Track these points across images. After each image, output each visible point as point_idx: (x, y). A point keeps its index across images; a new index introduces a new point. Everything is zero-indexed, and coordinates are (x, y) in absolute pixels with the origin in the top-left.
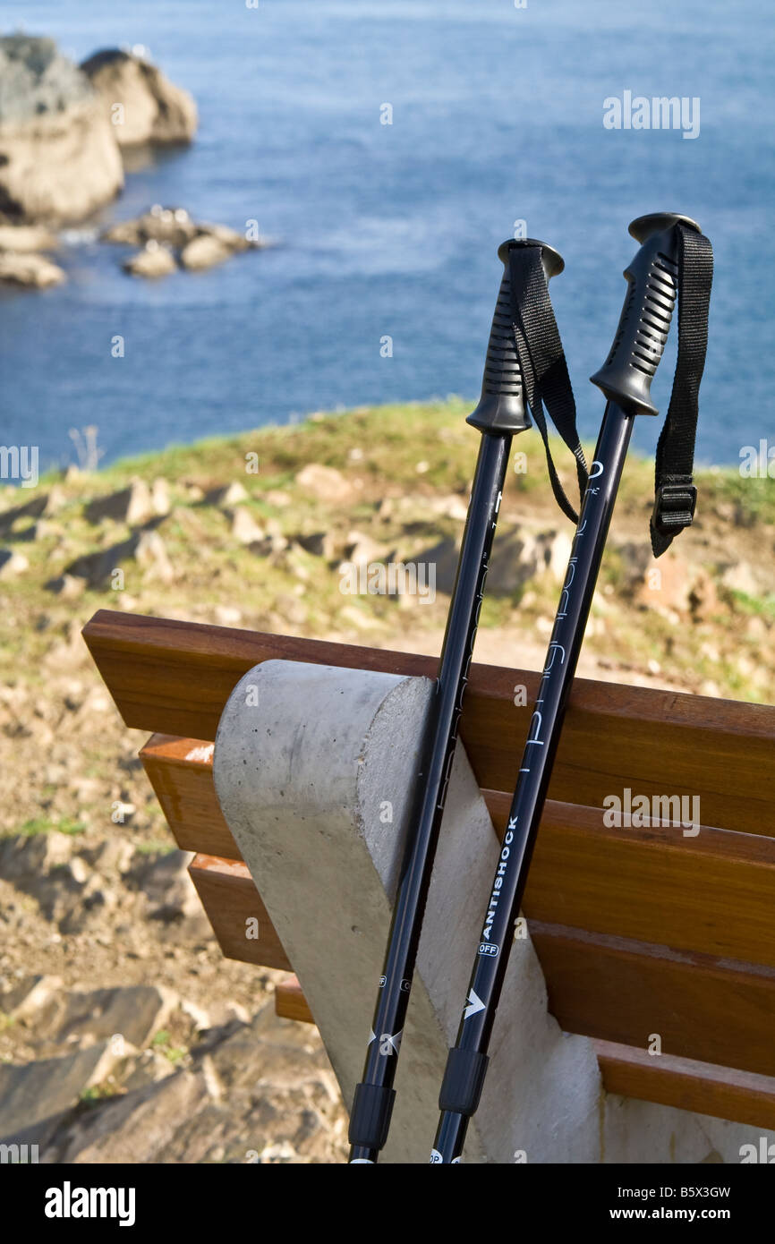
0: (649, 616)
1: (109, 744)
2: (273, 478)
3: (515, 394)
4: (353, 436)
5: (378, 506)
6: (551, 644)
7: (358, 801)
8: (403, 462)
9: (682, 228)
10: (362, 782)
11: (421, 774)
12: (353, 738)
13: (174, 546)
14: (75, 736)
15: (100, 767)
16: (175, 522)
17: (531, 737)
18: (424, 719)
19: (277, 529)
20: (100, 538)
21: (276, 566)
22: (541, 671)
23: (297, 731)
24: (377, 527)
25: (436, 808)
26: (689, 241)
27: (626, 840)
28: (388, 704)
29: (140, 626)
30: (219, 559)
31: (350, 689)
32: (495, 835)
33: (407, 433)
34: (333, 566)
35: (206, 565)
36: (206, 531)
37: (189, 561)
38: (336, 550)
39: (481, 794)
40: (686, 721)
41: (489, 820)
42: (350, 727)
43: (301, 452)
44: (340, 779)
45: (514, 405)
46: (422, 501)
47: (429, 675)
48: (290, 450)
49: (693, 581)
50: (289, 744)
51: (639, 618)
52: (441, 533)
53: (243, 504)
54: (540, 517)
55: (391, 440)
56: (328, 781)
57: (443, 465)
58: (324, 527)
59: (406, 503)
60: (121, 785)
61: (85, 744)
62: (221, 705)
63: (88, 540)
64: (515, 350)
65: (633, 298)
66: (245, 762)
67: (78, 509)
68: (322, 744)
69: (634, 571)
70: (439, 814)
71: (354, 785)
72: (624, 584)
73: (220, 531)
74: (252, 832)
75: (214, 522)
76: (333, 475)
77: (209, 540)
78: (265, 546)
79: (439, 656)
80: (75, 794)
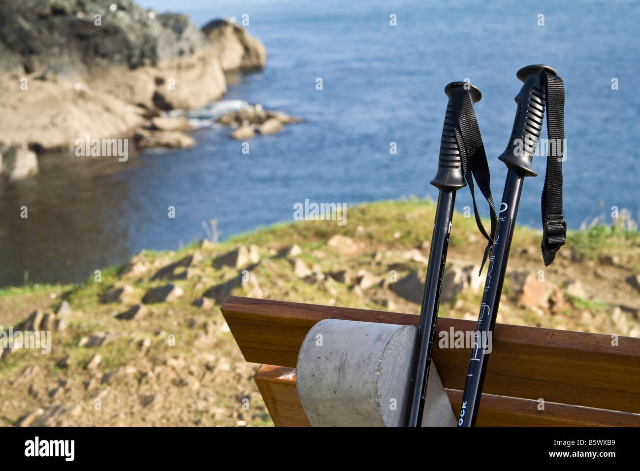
0: (527, 312)
1: (230, 388)
2: (315, 244)
3: (457, 167)
4: (359, 219)
5: (374, 256)
6: (482, 305)
7: (378, 395)
8: (386, 232)
9: (546, 72)
10: (379, 384)
11: (412, 380)
12: (374, 359)
13: (263, 280)
14: (212, 385)
15: (226, 401)
16: (263, 267)
17: (472, 356)
18: (412, 349)
19: (319, 270)
20: (222, 277)
21: (319, 289)
22: (477, 320)
23: (342, 357)
24: (374, 267)
25: (421, 398)
26: (550, 80)
27: (528, 415)
28: (392, 340)
29: (252, 304)
30: (288, 286)
31: (371, 333)
32: (453, 414)
33: (388, 216)
34: (351, 288)
35: (281, 289)
36: (280, 271)
37: (271, 288)
38: (352, 280)
39: (445, 391)
40: (559, 344)
41: (450, 406)
42: (372, 354)
43: (330, 229)
44: (367, 383)
45: (457, 173)
46: (398, 253)
47: (415, 325)
48: (324, 228)
49: (550, 291)
50: (338, 365)
51: (521, 312)
52: (409, 269)
53: (299, 256)
54: (463, 259)
55: (379, 220)
56: (361, 384)
57: (408, 233)
58: (344, 267)
59: (389, 254)
60: (238, 411)
61: (217, 389)
62: (299, 346)
63: (215, 278)
64: (456, 143)
65: (520, 112)
66: (313, 375)
67: (209, 262)
68: (356, 364)
69: (517, 287)
70: (423, 402)
71: (375, 386)
72: (512, 294)
73: (287, 271)
74: (319, 415)
75: (284, 266)
76: (348, 241)
77: (282, 276)
78: (313, 278)
79: (420, 315)
80: (213, 416)
